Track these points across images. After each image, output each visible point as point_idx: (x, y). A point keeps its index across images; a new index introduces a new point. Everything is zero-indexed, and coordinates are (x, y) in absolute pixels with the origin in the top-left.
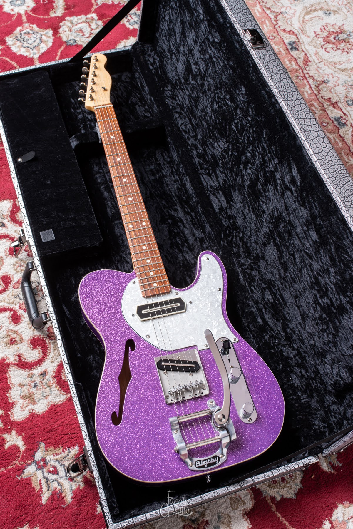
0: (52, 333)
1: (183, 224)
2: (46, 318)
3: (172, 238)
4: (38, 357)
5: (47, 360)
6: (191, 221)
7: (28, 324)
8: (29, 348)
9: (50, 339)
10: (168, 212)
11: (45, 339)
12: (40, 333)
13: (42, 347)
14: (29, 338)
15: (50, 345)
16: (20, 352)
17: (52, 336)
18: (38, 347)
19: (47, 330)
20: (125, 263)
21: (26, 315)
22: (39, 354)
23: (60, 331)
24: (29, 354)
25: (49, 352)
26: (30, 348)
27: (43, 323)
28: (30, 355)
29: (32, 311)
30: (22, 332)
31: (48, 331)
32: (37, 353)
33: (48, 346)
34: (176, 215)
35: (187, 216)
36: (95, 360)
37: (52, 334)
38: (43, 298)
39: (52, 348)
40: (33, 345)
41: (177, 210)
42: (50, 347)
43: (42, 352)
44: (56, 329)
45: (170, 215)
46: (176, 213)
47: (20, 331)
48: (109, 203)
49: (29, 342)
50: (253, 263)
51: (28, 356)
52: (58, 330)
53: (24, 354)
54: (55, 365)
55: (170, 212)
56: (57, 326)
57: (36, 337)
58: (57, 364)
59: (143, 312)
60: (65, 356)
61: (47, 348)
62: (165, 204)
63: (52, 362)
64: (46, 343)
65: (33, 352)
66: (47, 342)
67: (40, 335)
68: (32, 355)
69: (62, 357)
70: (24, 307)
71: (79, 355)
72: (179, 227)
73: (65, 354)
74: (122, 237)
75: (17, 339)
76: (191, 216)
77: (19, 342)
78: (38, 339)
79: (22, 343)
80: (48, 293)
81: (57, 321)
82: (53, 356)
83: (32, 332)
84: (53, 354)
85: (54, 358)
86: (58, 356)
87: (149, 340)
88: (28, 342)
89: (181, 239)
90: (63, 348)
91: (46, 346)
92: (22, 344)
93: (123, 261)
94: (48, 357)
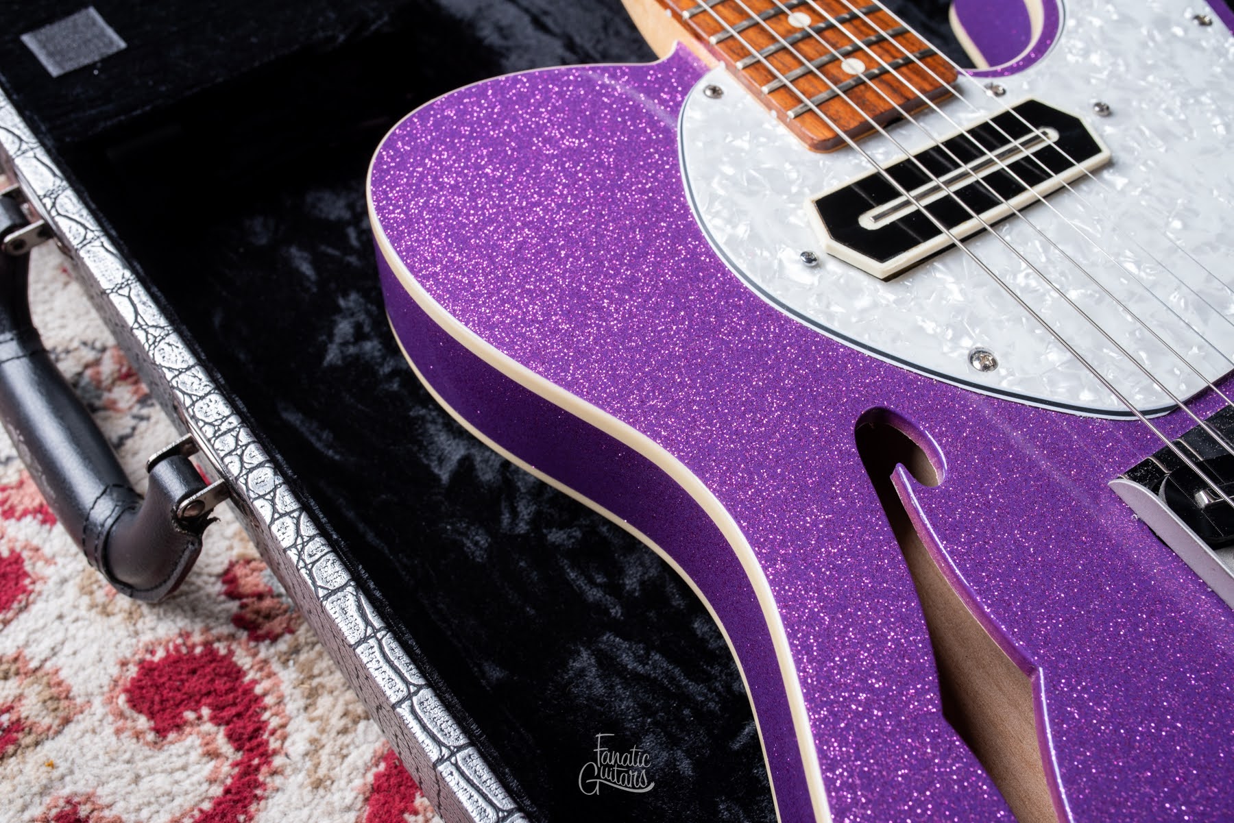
0: (260, 596)
2: (194, 479)
4: (211, 781)
5: (278, 780)
7: (86, 590)
8: (129, 744)
9: (258, 639)
11: (221, 648)
12: (182, 623)
13: (217, 708)
14: (115, 671)
15: (269, 676)
16: (66, 791)
17: (269, 616)
18: (190, 715)
19: (219, 587)
21: (58, 539)
22: (213, 754)
23: (323, 532)
24: (137, 779)
25: (274, 722)
26: (138, 735)
27: (180, 521)
28: (145, 784)
29: (86, 487)
30: (54, 652)
31: (232, 595)
32: (194, 756)
33: (258, 690)
36: (621, 671)
37: (267, 603)
38: (141, 418)
39: (286, 688)
40: (151, 715)
42: (277, 685)
43: (230, 737)
44: (288, 521)
47: (36, 654)
49: (122, 699)
51: (134, 801)
52: (307, 529)
53: (104, 794)
54: (349, 797)
56: (286, 501)
57: (160, 654)
58: (358, 782)
59: (867, 222)
60: (426, 693)
61: (258, 699)
63: (318, 785)
64: (239, 673)
65: (162, 756)
66: (243, 659)
67: (185, 635)
68: (161, 782)
69: (404, 711)
70: (32, 495)
71: (495, 674)
73: (417, 680)
75: (31, 708)
77: (47, 721)
78: (175, 661)
79: (67, 721)
80: (162, 322)
81: (278, 469)
82: (315, 746)
83: (122, 632)
84: (310, 730)
85: (324, 755)
86: (344, 731)
87: (1002, 379)
88: (111, 700)
90: (388, 642)
91: (248, 690)
92: (71, 729)
94: (278, 761)
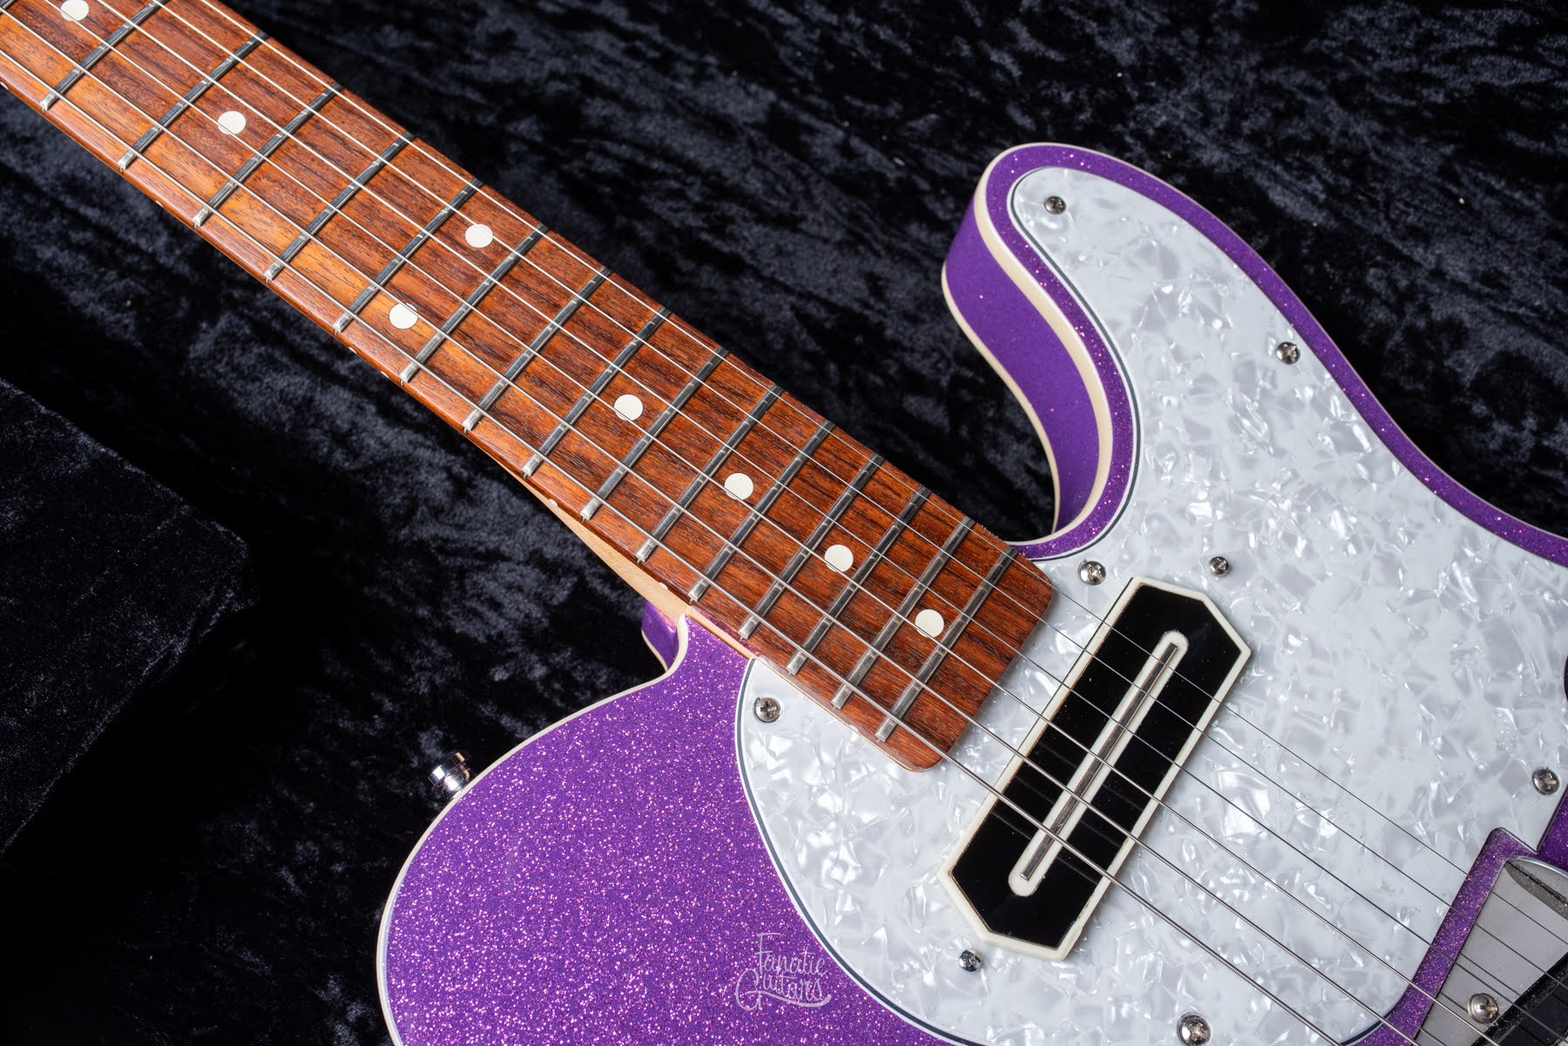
1: (612, 96)
3: (621, 221)
6: (634, 53)
10: (466, 81)
20: (481, 578)
34: (529, 73)
35: (588, 38)
41: (510, 35)
45: (493, 91)
46: (514, 57)
48: (47, 253)
50: (1268, 64)
55: (475, 70)
62: (412, 48)
72: (605, 131)
74: (320, 416)
76: (608, 25)
89: (679, 195)
93: (462, 573)
